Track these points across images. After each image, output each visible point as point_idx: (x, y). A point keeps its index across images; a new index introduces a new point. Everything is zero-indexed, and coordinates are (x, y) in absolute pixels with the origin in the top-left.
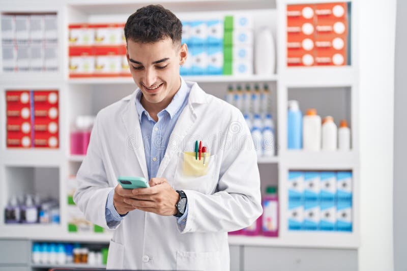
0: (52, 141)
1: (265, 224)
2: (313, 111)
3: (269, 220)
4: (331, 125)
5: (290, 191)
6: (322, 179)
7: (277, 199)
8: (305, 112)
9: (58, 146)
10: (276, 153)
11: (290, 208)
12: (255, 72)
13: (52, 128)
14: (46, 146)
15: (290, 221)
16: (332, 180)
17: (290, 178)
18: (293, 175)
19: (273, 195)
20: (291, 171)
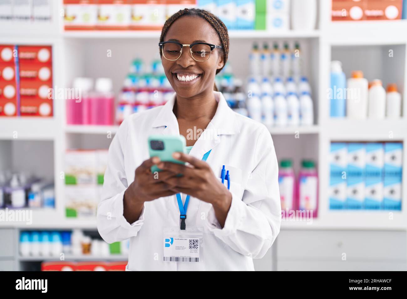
0: (44, 109)
1: (303, 203)
2: (359, 73)
3: (307, 199)
4: (379, 89)
5: (332, 166)
6: (367, 151)
7: (316, 175)
8: (350, 75)
9: (51, 114)
10: (316, 121)
11: (331, 184)
12: (291, 27)
13: (44, 92)
14: (36, 114)
15: (331, 200)
16: (379, 151)
17: (332, 150)
18: (336, 146)
19: (311, 170)
20: (333, 142)
